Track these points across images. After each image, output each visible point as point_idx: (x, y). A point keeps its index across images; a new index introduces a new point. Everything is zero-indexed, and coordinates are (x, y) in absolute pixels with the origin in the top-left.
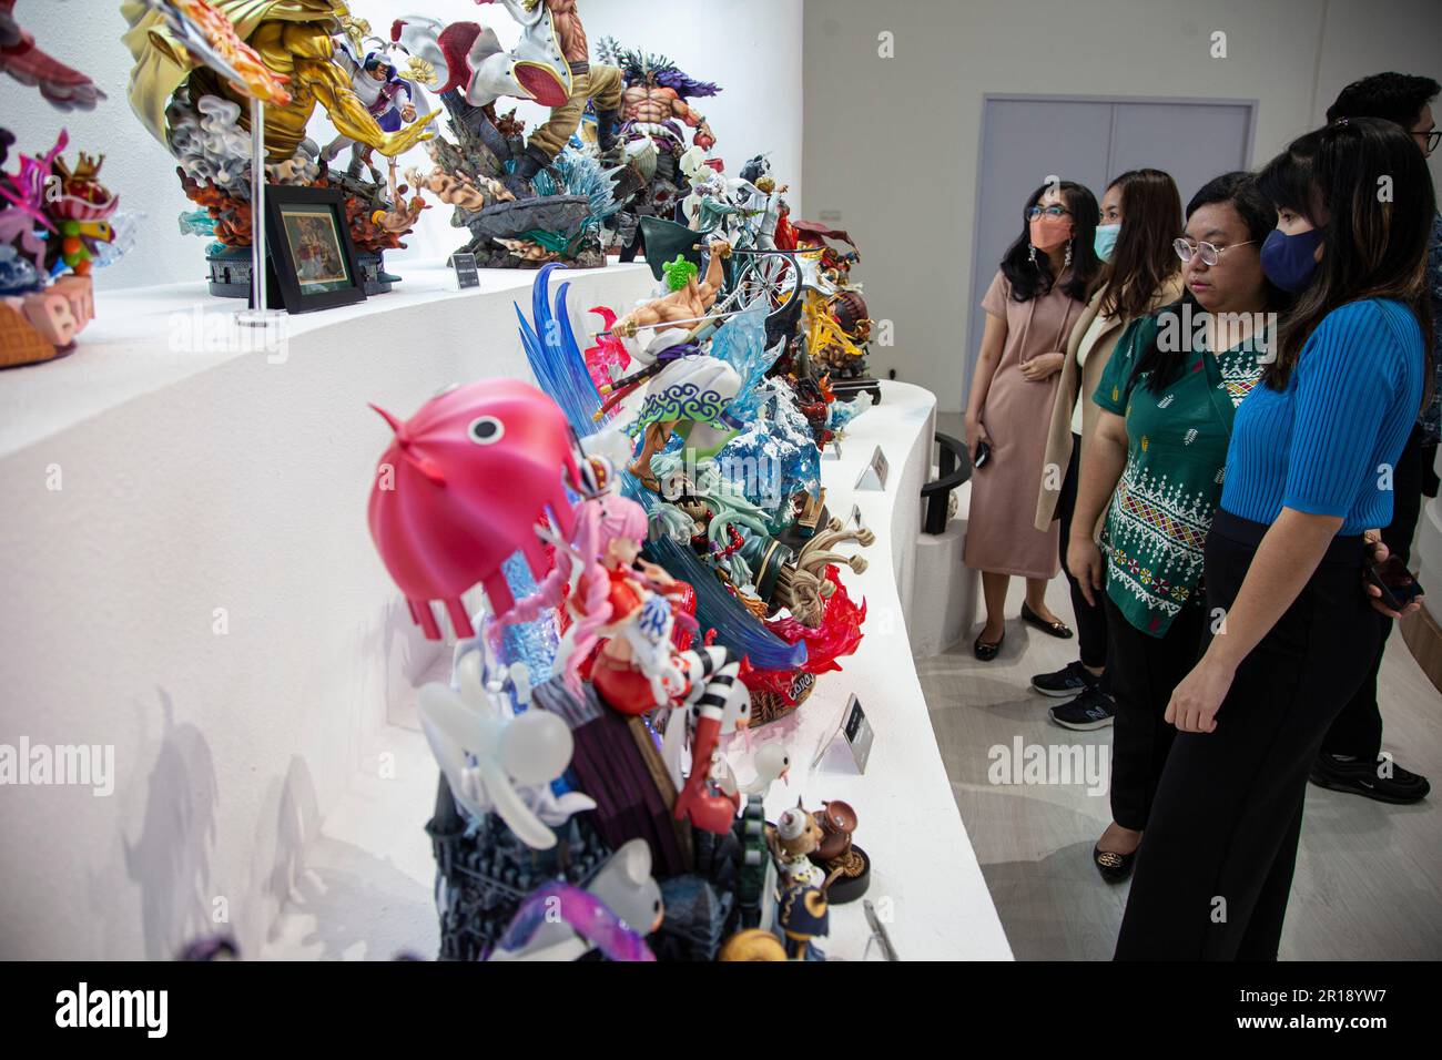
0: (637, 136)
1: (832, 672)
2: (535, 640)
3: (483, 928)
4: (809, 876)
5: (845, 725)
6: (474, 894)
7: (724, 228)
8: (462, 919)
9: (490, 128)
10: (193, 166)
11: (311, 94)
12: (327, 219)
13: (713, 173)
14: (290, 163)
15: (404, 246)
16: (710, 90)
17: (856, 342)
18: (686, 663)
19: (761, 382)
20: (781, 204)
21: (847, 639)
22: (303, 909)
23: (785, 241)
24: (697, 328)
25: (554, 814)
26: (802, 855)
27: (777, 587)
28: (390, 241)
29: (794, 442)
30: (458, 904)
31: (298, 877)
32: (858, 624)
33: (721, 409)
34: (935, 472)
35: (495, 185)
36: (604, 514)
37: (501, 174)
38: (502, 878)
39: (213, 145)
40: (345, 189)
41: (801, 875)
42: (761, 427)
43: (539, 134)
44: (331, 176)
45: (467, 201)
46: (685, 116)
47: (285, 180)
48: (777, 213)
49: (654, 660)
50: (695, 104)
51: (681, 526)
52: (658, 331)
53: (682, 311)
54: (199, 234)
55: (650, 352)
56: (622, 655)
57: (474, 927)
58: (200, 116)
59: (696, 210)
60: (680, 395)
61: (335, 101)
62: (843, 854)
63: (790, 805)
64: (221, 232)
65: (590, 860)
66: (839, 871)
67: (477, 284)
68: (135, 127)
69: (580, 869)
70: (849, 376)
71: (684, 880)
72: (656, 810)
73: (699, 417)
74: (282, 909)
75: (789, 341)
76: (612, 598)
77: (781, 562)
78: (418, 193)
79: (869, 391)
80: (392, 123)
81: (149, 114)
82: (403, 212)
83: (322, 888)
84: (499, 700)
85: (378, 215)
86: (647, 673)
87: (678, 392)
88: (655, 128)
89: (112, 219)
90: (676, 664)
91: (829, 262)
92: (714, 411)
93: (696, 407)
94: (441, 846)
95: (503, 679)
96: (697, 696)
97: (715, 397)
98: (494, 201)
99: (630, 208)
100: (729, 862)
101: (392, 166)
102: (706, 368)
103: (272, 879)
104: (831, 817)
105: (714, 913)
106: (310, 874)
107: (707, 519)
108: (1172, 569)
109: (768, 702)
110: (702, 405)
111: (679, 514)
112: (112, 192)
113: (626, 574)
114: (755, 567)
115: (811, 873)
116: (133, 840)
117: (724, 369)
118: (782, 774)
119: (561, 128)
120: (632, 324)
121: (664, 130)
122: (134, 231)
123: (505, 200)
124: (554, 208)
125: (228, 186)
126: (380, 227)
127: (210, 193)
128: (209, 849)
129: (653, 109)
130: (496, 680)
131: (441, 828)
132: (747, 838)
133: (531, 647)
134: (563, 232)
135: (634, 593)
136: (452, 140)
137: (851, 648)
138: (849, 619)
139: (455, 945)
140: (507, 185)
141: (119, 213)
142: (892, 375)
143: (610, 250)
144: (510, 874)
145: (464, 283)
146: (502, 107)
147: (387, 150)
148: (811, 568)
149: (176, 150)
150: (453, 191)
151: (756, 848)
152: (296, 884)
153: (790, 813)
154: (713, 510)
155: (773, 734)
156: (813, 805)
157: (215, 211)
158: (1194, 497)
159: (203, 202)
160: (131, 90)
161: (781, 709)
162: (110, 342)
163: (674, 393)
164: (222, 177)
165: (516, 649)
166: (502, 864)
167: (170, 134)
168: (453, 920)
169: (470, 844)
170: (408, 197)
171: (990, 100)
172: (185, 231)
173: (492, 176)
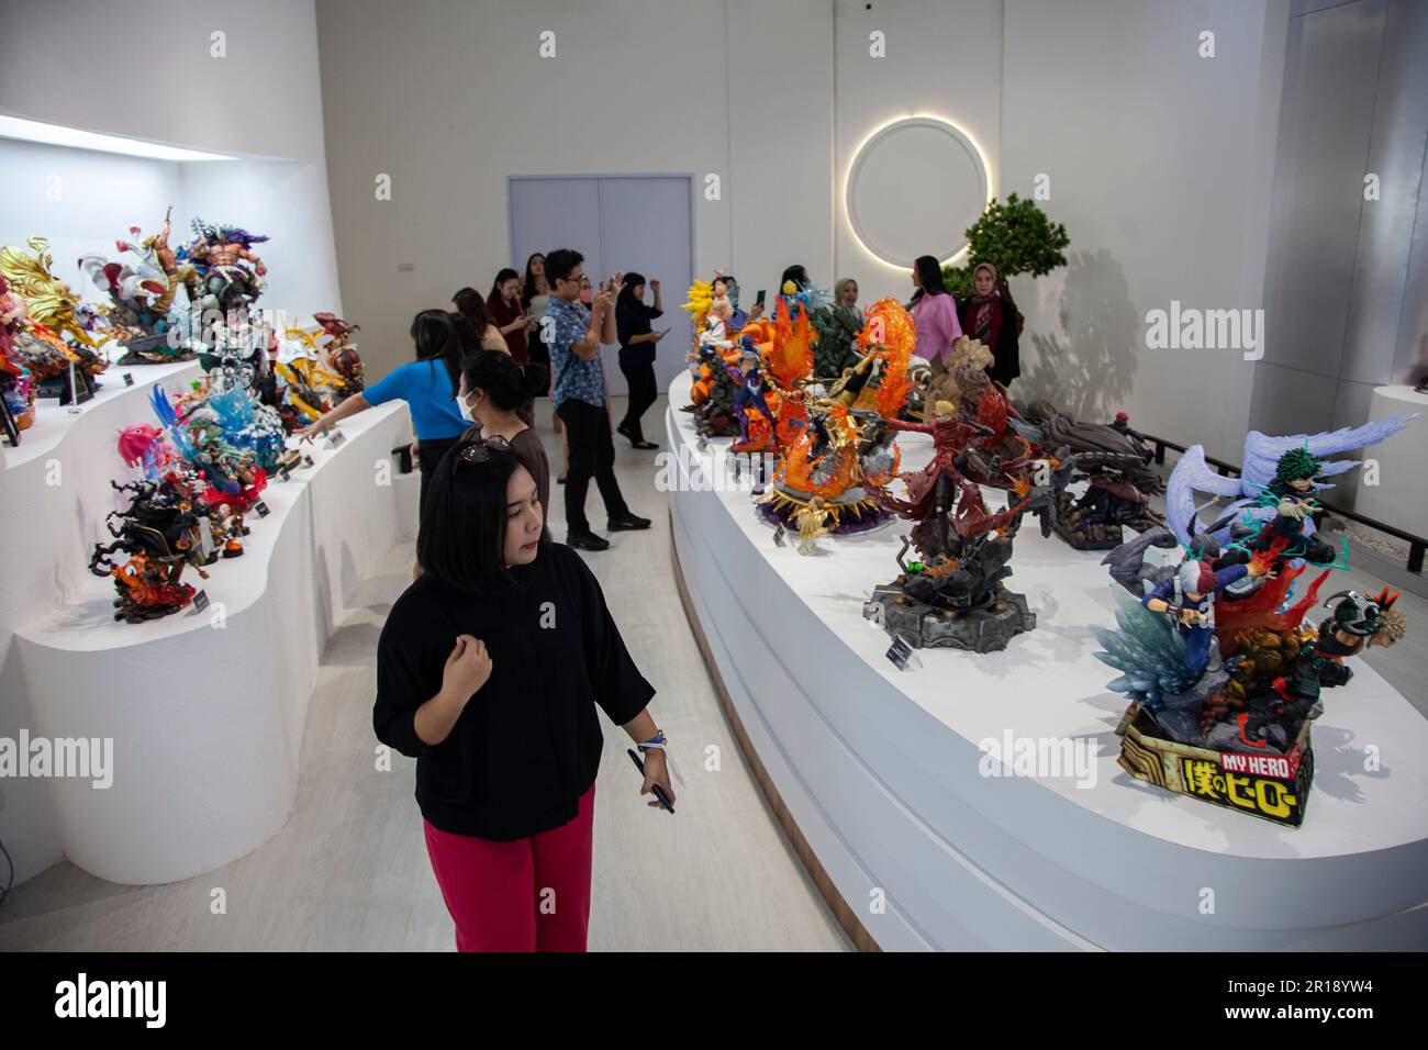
16: (263, 239)
35: (136, 330)
37: (139, 323)
43: (156, 303)
45: (124, 337)
46: (248, 257)
50: (253, 249)
53: (197, 397)
67: (133, 383)
85: (94, 367)
88: (229, 268)
98: (137, 336)
102: (204, 412)
119: (166, 302)
121: (235, 269)
123: (142, 337)
129: (227, 257)
140: (143, 329)
145: (128, 383)
150: (117, 334)
171: (511, 180)
173: (133, 325)
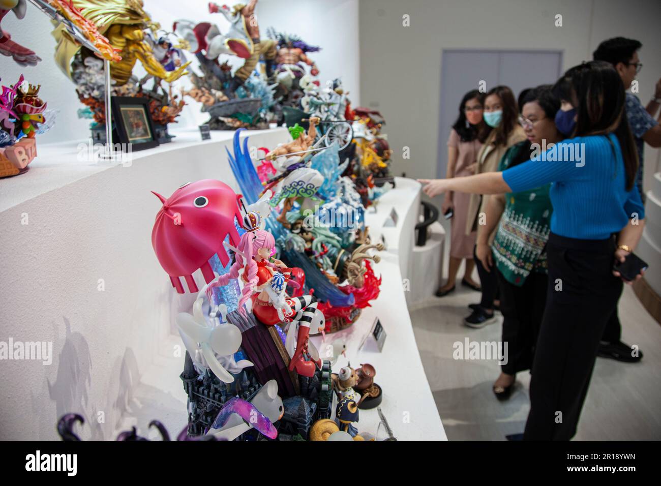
0: (283, 70)
1: (368, 308)
2: (231, 294)
3: (206, 420)
4: (353, 397)
5: (373, 331)
6: (202, 405)
7: (320, 111)
8: (197, 416)
9: (217, 69)
10: (83, 88)
11: (134, 56)
12: (142, 111)
13: (315, 87)
14: (126, 86)
15: (177, 122)
16: (316, 49)
17: (384, 161)
18: (294, 302)
19: (338, 179)
20: (347, 100)
21: (373, 293)
22: (132, 415)
23: (349, 117)
24: (304, 156)
25: (235, 369)
26: (351, 387)
27: (343, 270)
28: (170, 120)
29: (353, 206)
30: (196, 410)
31: (130, 401)
32: (378, 285)
33: (315, 192)
34: (422, 219)
35: (219, 94)
36: (255, 237)
37: (222, 89)
38: (214, 398)
39: (91, 79)
40: (150, 97)
41: (350, 396)
42: (338, 199)
43: (239, 71)
44: (144, 92)
45: (207, 101)
46: (306, 61)
47: (123, 94)
48: (345, 104)
49: (278, 301)
50: (310, 56)
51: (299, 244)
52: (288, 157)
53: (297, 149)
54: (86, 118)
55: (284, 167)
56: (265, 300)
57: (202, 420)
58: (86, 67)
59: (308, 103)
60: (297, 186)
61: (145, 59)
62: (370, 387)
63: (345, 366)
64: (95, 117)
65: (252, 389)
66: (367, 395)
67: (210, 138)
68: (57, 72)
69: (248, 393)
70: (381, 176)
71: (295, 398)
72: (281, 367)
73: (306, 195)
74: (122, 415)
75: (350, 161)
76: (259, 274)
77: (345, 259)
78: (183, 98)
79: (391, 183)
80: (171, 67)
81: (63, 65)
82: (176, 107)
83: (140, 406)
84: (214, 320)
85: (165, 108)
86: (275, 307)
87: (296, 184)
88: (293, 67)
89: (44, 113)
90: (289, 303)
91: (371, 125)
92: (312, 193)
93: (304, 191)
94: (187, 384)
95: (217, 311)
96: (299, 317)
97: (312, 186)
98: (219, 101)
99: (281, 103)
100: (315, 390)
101: (171, 87)
102: (308, 173)
103: (117, 401)
104: (364, 371)
105: (307, 412)
106: (135, 400)
107: (311, 240)
108: (525, 256)
109: (340, 321)
110: (306, 190)
111: (298, 239)
112: (44, 101)
113: (266, 264)
114: (333, 261)
115: (354, 395)
116: (52, 382)
117: (315, 174)
118: (343, 352)
119: (249, 68)
120: (275, 155)
121: (297, 68)
122: (55, 118)
123: (224, 101)
124: (246, 104)
125: (99, 97)
126: (165, 114)
127: (90, 100)
128: (88, 388)
129: (291, 58)
130: (214, 312)
131: (187, 376)
132: (323, 379)
133: (229, 297)
134: (250, 114)
135: (270, 272)
136: (200, 74)
137: (375, 296)
138: (374, 283)
139: (195, 427)
140: (225, 94)
141: (47, 110)
142: (404, 175)
143: (272, 121)
144: (217, 396)
145: (204, 137)
146: (222, 59)
147: (168, 80)
148: (356, 261)
149: (76, 81)
150: (201, 97)
151: (326, 384)
152: (129, 404)
153: (344, 369)
154: (315, 236)
155: (342, 336)
156: (356, 366)
157: (93, 108)
158: (534, 223)
159: (88, 104)
160: (55, 56)
161: (346, 324)
162: (44, 167)
163: (294, 185)
164: (96, 93)
165: (223, 298)
166: (214, 392)
167: (73, 74)
168: (194, 417)
169: (200, 383)
170: (178, 101)
171: (445, 51)
172: (80, 117)
173: (218, 90)
